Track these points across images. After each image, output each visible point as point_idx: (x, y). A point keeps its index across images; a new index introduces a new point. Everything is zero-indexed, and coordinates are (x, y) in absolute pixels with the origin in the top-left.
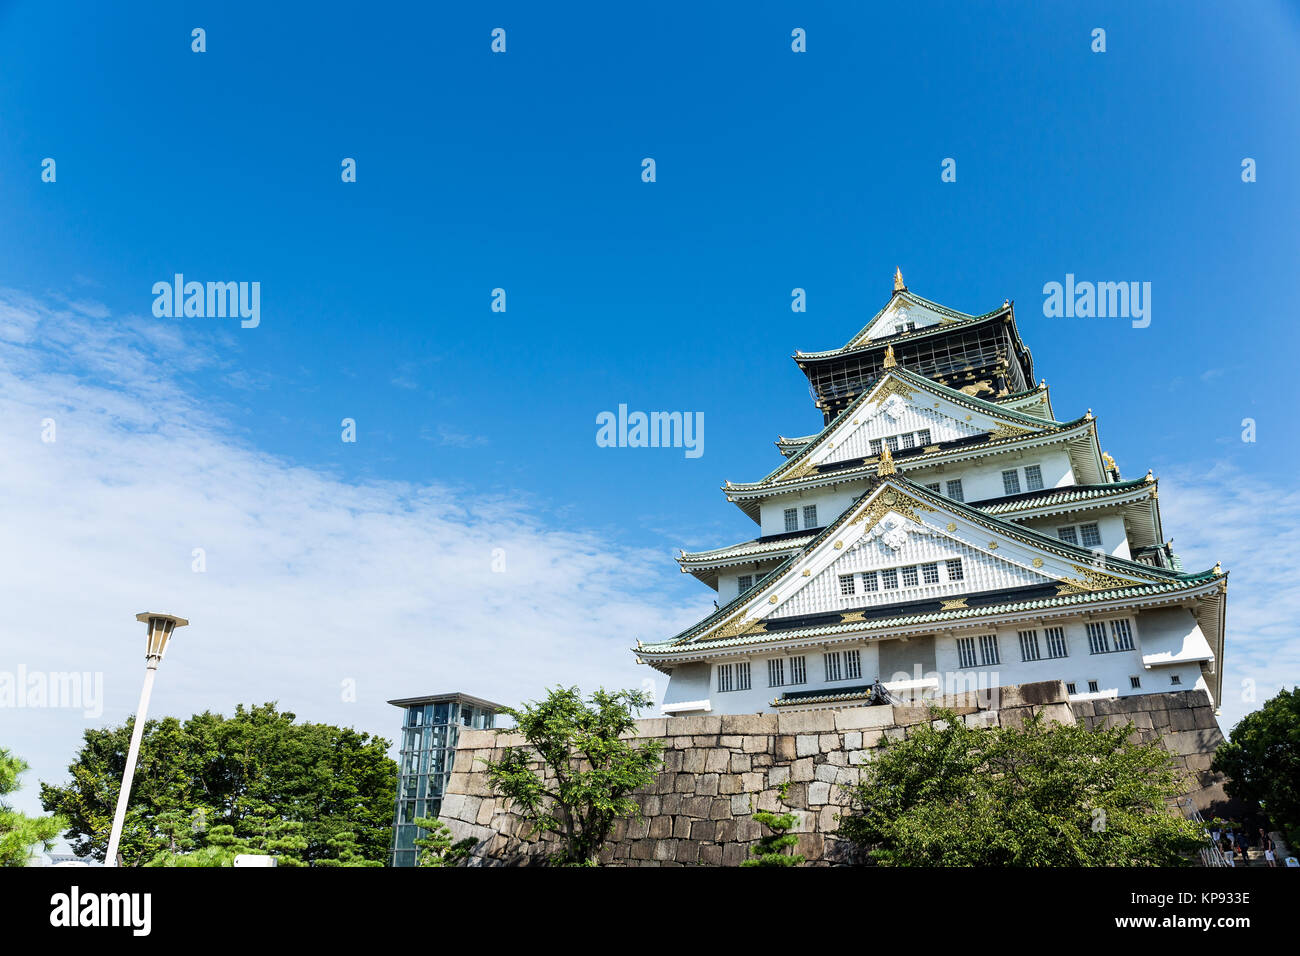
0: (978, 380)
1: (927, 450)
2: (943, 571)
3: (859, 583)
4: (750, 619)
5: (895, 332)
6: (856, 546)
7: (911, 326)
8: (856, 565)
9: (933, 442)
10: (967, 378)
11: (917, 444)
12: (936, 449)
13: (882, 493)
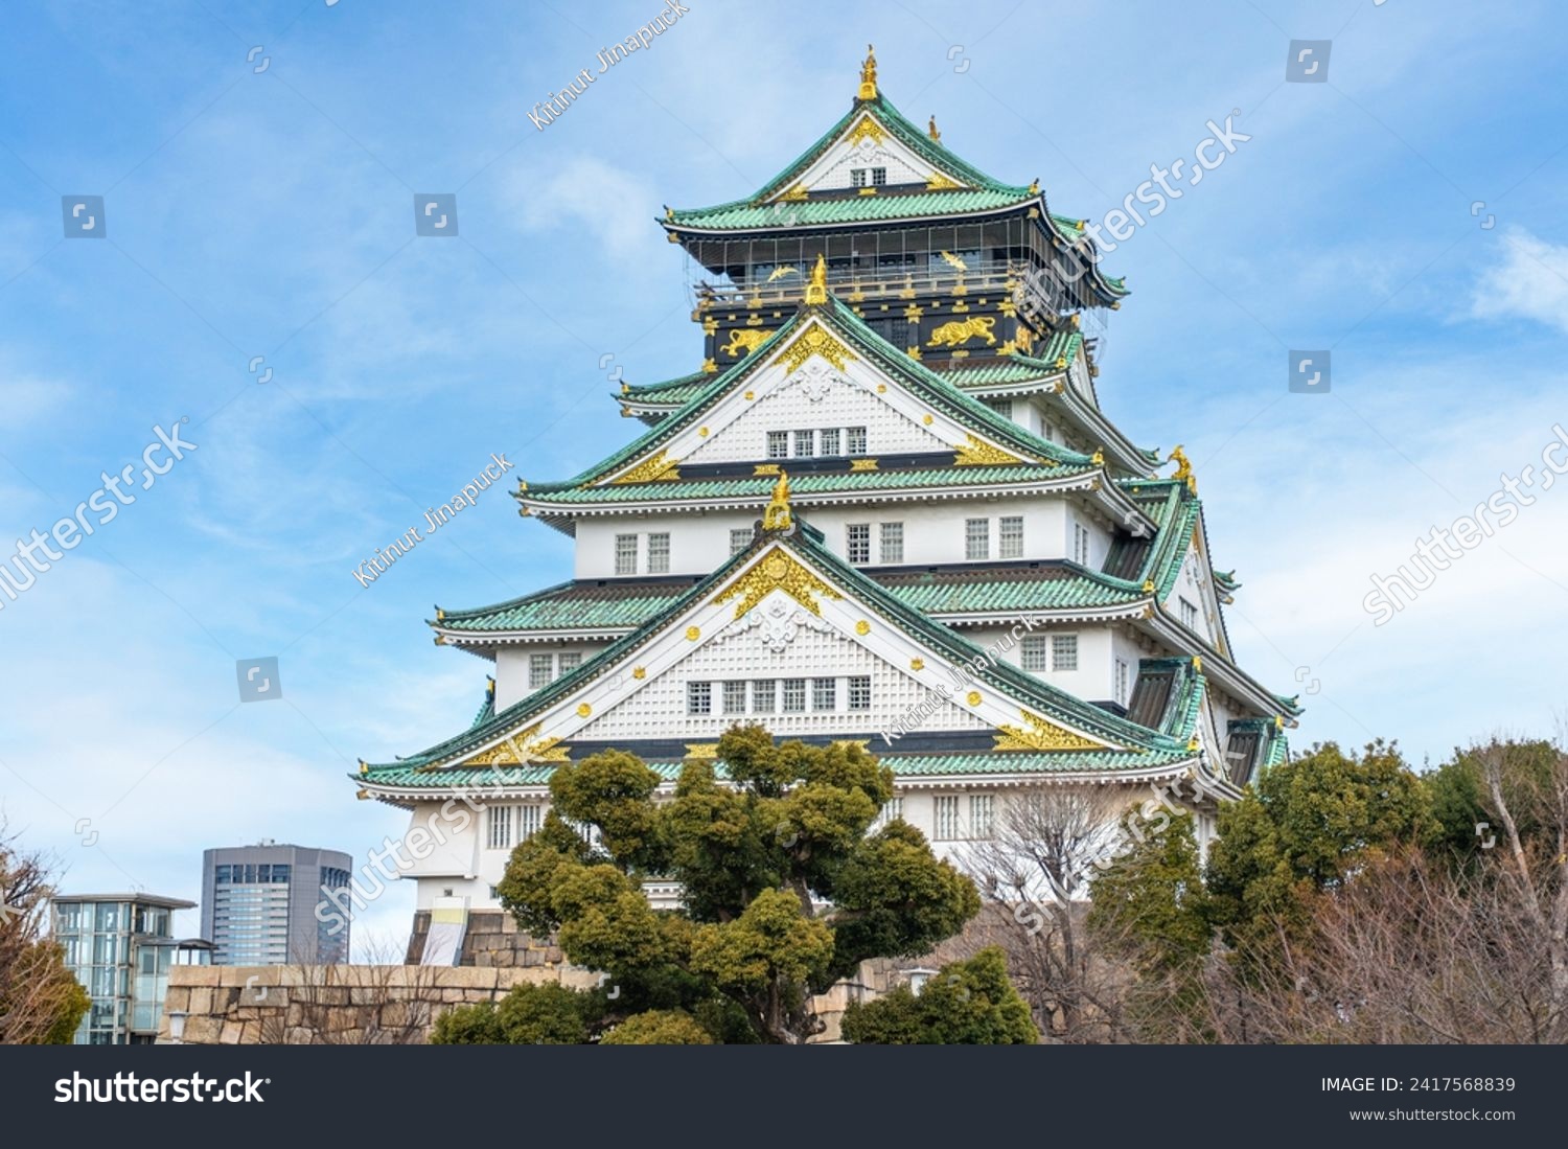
0: (973, 314)
1: (858, 465)
2: (842, 690)
3: (717, 694)
4: (545, 738)
5: (847, 183)
6: (718, 639)
7: (879, 173)
8: (714, 668)
9: (868, 453)
10: (955, 309)
11: (843, 453)
12: (871, 465)
13: (766, 557)
